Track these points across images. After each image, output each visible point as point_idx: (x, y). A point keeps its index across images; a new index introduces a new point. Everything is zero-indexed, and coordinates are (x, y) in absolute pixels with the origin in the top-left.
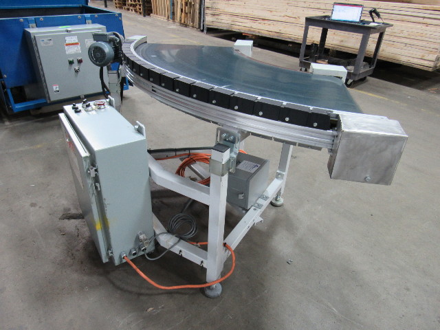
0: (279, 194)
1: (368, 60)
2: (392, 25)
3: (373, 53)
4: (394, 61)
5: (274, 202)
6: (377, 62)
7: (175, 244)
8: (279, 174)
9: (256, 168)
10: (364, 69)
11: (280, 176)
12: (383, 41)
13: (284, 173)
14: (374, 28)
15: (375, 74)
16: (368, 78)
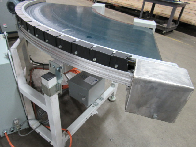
0: (113, 94)
1: (174, 21)
2: (189, 4)
3: (177, 18)
4: (188, 23)
5: (110, 98)
6: (180, 23)
7: (37, 128)
8: (113, 84)
9: (96, 82)
10: (172, 26)
11: (113, 85)
12: (184, 12)
13: (116, 84)
14: (179, 4)
15: (178, 29)
16: (174, 31)
